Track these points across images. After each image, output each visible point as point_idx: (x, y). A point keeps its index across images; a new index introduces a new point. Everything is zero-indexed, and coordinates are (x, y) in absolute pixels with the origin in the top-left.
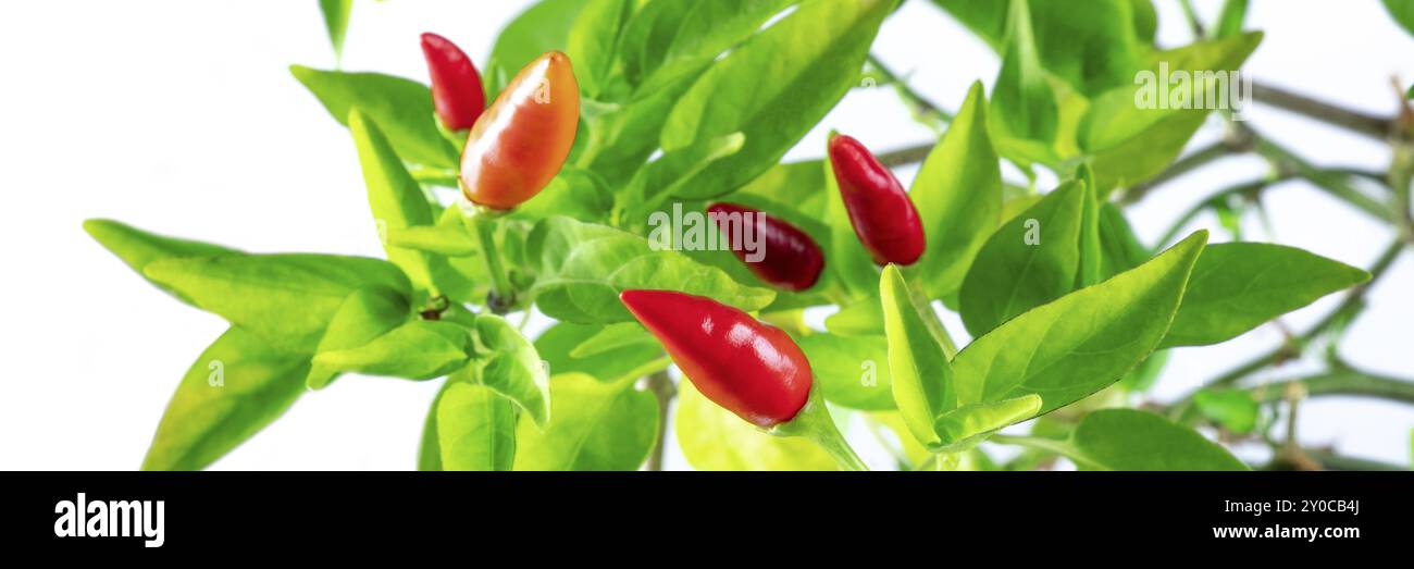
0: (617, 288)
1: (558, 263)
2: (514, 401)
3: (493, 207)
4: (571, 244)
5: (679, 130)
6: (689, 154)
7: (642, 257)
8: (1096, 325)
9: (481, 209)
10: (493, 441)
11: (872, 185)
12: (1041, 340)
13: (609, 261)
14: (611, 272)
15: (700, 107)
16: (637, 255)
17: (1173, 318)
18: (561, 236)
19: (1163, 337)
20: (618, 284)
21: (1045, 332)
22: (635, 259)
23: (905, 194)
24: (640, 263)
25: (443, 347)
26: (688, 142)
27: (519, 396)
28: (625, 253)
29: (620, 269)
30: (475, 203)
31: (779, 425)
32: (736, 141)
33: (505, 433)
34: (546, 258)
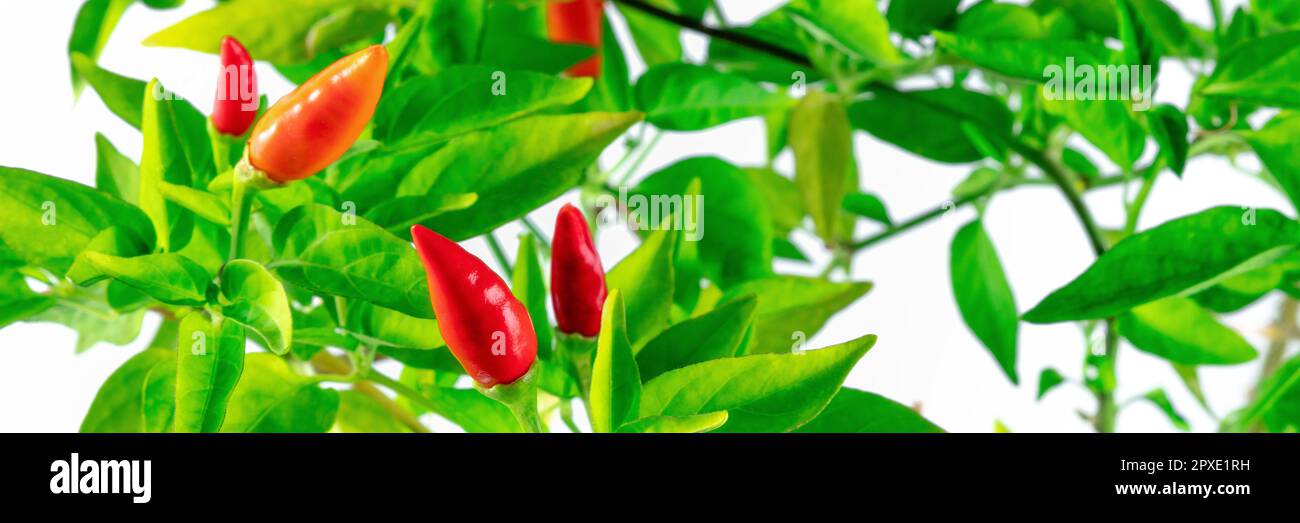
0: (349, 275)
1: (301, 247)
2: (253, 329)
3: (270, 176)
4: (319, 233)
5: (416, 184)
6: (422, 203)
7: (383, 254)
8: (765, 390)
9: (260, 174)
10: (216, 366)
11: (582, 258)
12: (718, 389)
13: (350, 253)
14: (348, 263)
15: (438, 171)
16: (379, 251)
17: (830, 400)
18: (312, 224)
19: (819, 412)
20: (352, 274)
21: (723, 384)
22: (376, 254)
23: (604, 275)
24: (379, 259)
25: (187, 285)
26: (424, 192)
27: (259, 326)
28: (369, 246)
29: (359, 261)
30: (257, 168)
31: (499, 385)
32: (469, 200)
33: (230, 362)
34: (290, 242)
